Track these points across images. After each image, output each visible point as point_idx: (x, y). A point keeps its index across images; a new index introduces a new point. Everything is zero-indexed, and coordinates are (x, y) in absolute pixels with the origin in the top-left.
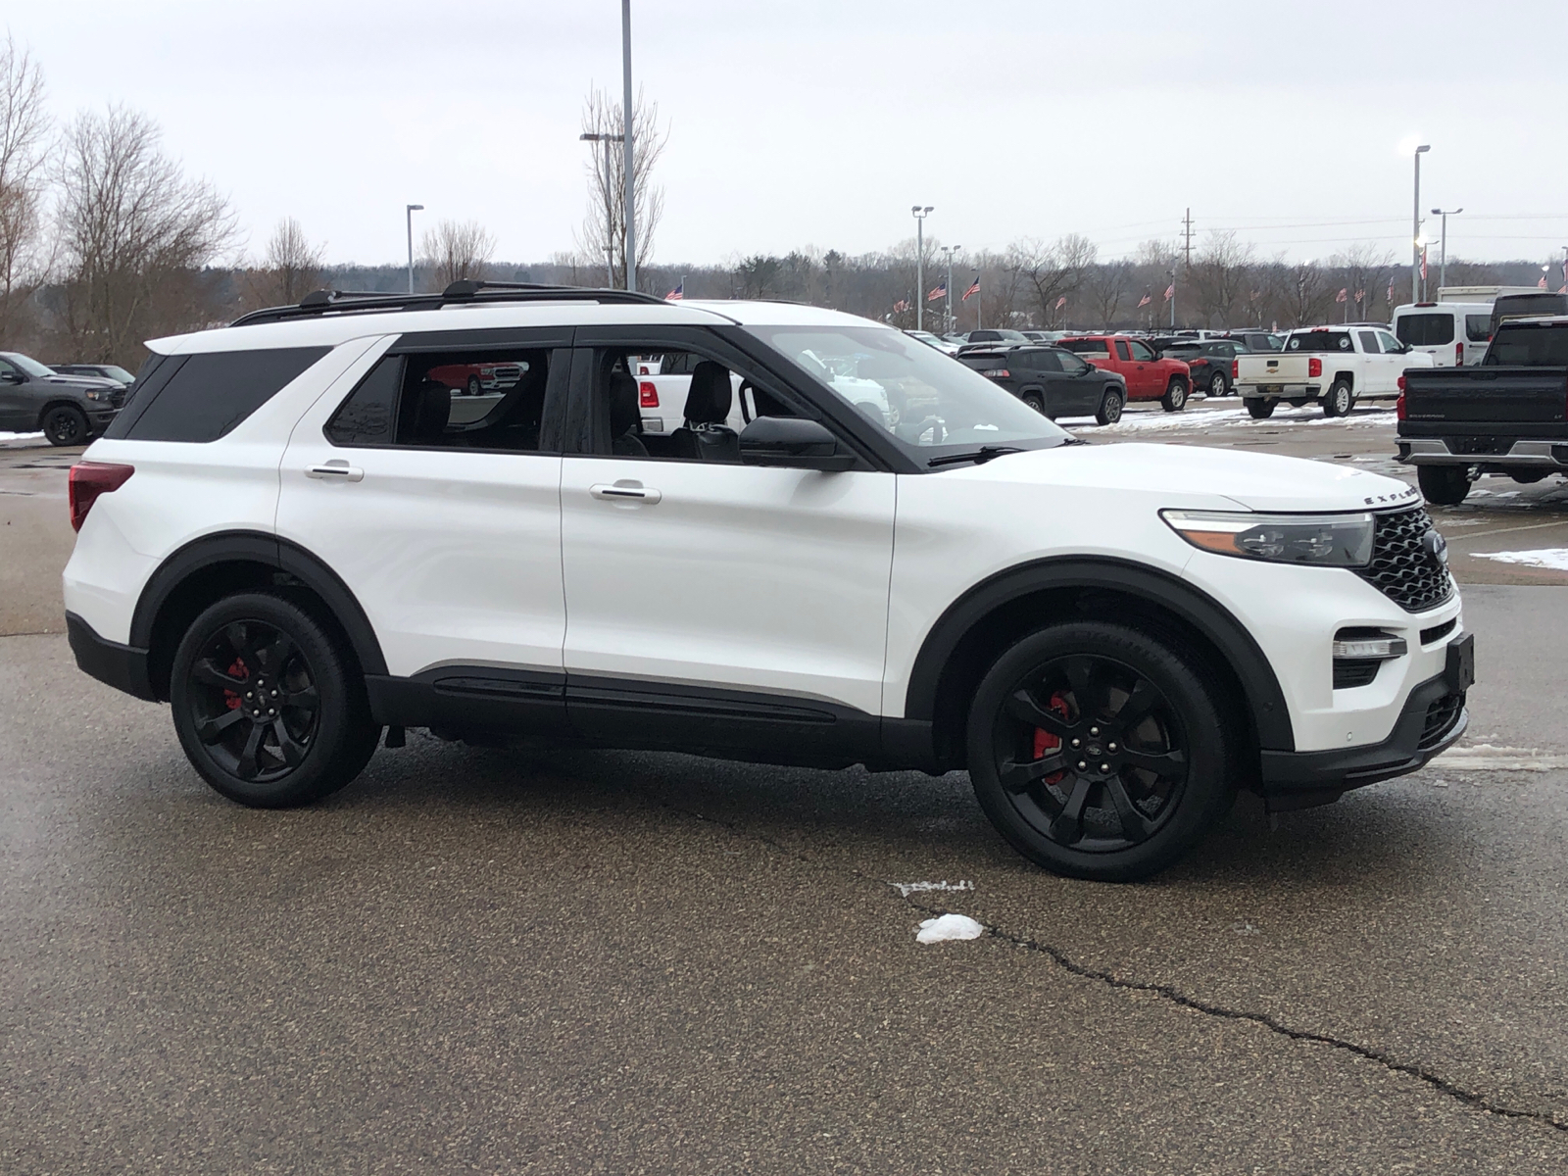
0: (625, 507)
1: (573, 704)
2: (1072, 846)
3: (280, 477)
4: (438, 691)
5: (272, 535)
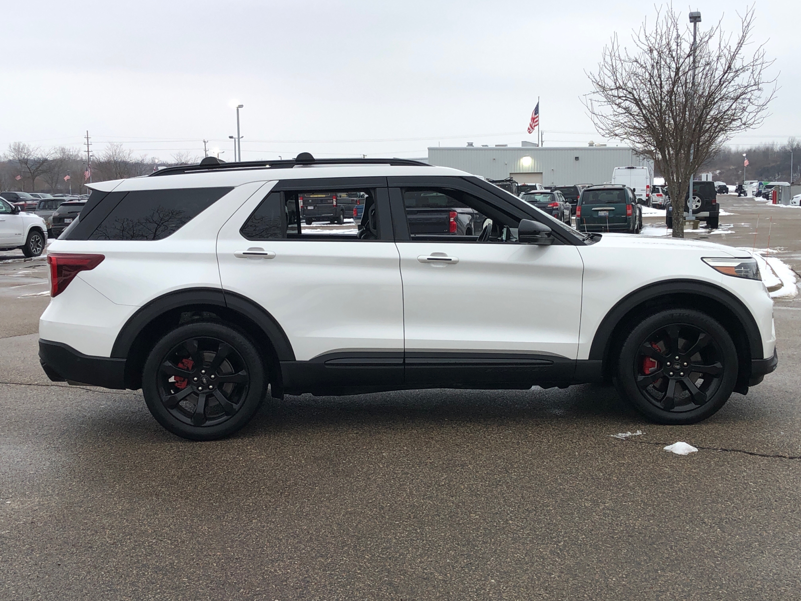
0: (438, 266)
1: (409, 367)
2: (672, 410)
3: (217, 258)
4: (327, 367)
5: (220, 289)
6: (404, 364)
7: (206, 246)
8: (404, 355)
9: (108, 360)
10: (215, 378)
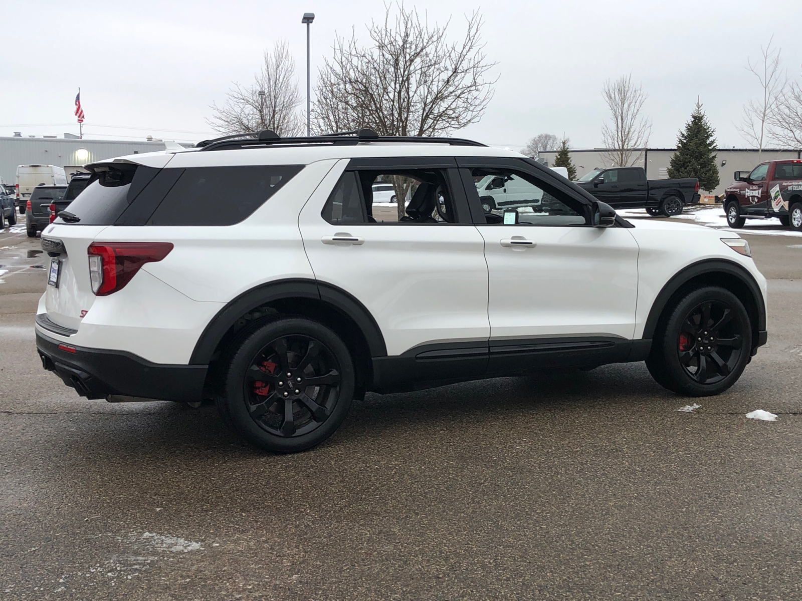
1: (493, 356)
3: (303, 244)
4: (418, 361)
5: (314, 280)
6: (490, 353)
7: (289, 232)
8: (489, 343)
9: (186, 367)
10: (301, 381)
